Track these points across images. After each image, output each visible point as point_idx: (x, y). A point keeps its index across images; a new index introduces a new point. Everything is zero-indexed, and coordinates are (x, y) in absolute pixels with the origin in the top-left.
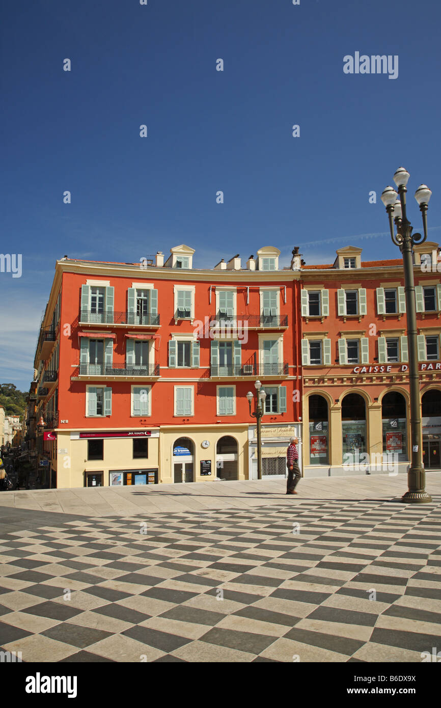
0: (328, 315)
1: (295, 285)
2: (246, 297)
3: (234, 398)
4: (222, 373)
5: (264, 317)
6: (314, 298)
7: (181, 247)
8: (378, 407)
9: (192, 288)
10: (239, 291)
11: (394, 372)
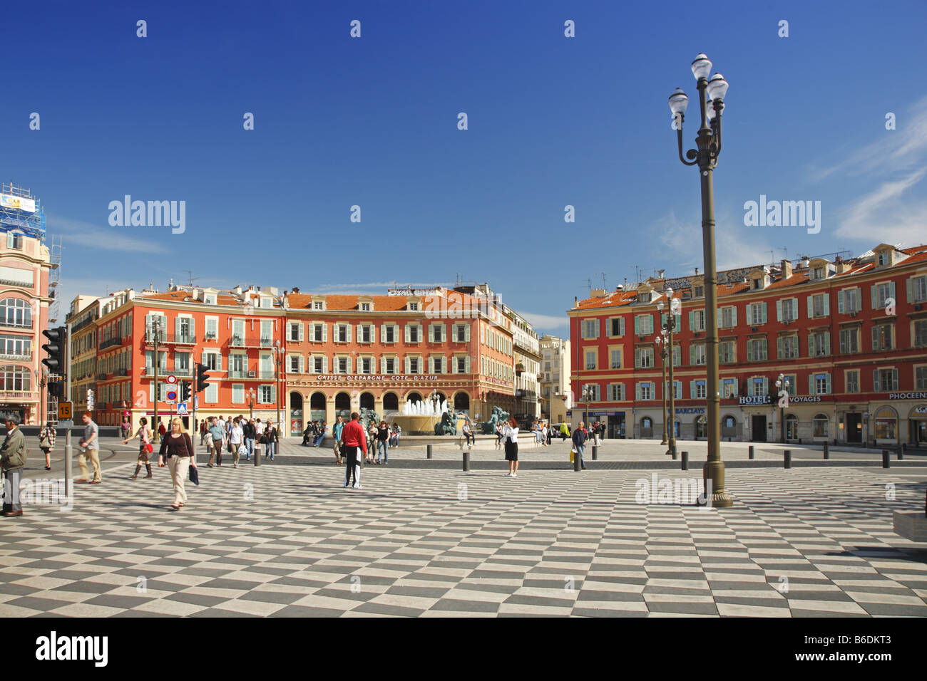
0: (303, 340)
1: (284, 318)
2: (251, 324)
3: (243, 390)
4: (235, 376)
5: (263, 340)
6: (295, 328)
7: (210, 288)
8: (333, 402)
9: (216, 318)
10: (247, 321)
11: (343, 380)
